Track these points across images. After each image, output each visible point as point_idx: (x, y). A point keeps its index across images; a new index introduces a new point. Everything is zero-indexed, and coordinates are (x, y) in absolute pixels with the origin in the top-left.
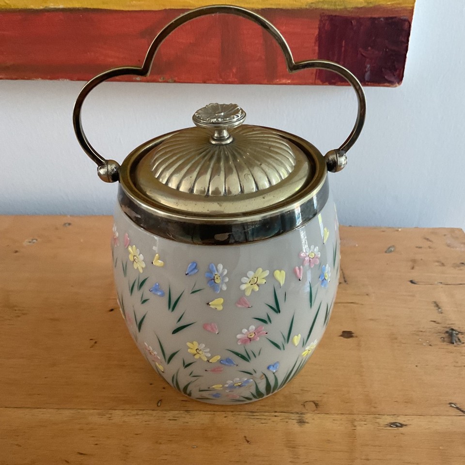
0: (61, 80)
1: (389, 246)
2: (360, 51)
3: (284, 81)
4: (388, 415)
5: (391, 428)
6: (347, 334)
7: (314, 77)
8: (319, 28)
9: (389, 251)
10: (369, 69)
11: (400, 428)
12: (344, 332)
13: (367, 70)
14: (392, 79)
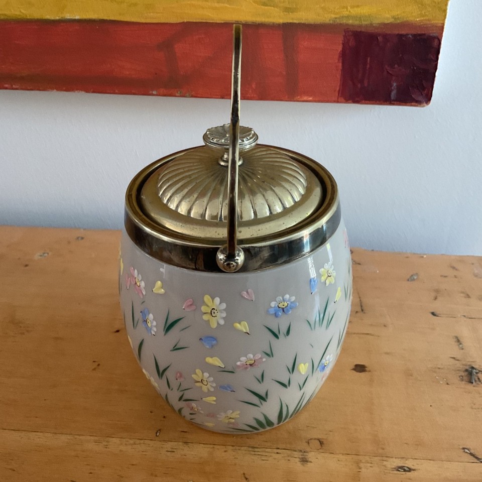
0: (76, 92)
1: (411, 274)
2: (386, 69)
3: (305, 98)
4: (396, 458)
5: (398, 472)
6: (360, 368)
7: (337, 95)
8: (343, 44)
9: (411, 279)
10: (396, 87)
11: (408, 473)
12: (357, 366)
13: (393, 88)
14: (420, 98)
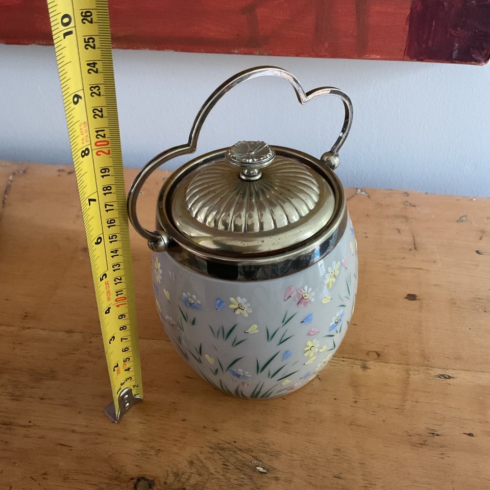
0: (166, 51)
1: (461, 215)
2: (450, 32)
3: (373, 56)
4: (438, 368)
5: (439, 379)
6: (412, 297)
7: (403, 54)
8: (411, 9)
9: (460, 221)
10: (457, 48)
11: (448, 380)
12: (409, 295)
13: (455, 48)
14: (479, 58)
